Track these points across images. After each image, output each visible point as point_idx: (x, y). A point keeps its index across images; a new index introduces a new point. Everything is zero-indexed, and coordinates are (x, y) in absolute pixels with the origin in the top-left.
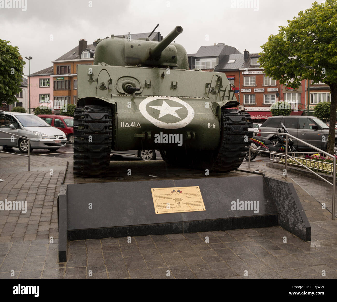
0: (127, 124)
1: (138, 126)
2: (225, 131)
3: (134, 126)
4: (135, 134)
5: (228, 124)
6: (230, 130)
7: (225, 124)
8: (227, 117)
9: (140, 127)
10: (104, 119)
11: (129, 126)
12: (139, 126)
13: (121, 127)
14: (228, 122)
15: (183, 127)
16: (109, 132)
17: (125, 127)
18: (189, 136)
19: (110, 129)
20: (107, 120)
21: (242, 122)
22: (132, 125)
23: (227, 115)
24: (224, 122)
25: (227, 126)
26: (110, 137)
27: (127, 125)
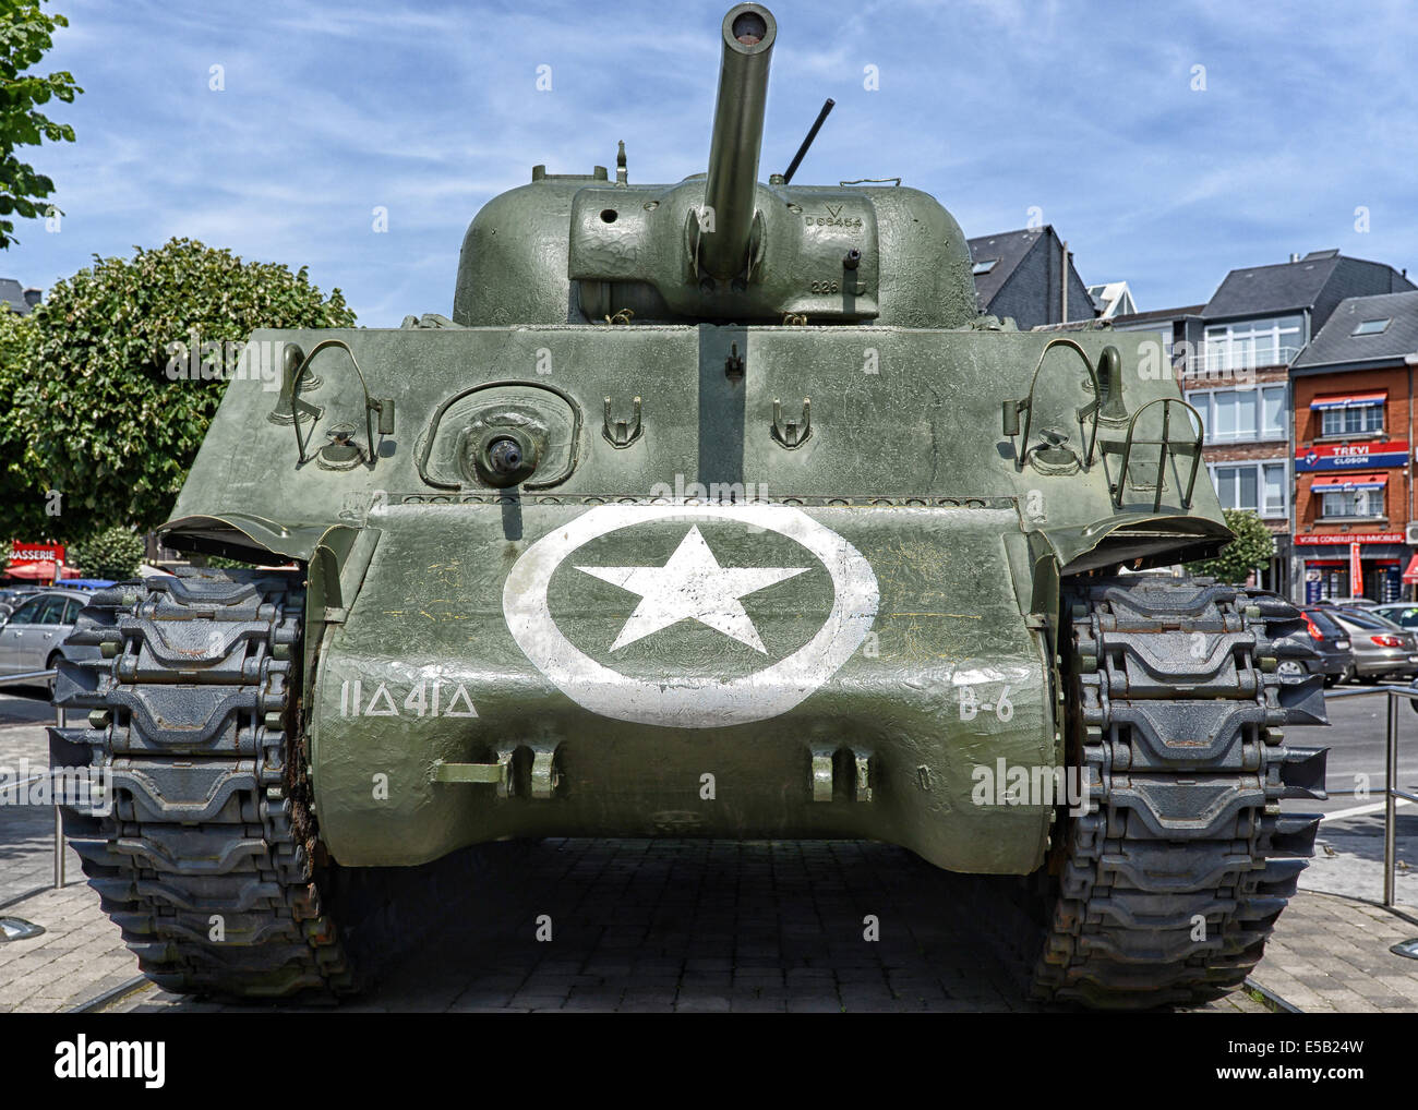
0: (382, 697)
1: (455, 709)
2: (1095, 743)
3: (429, 711)
4: (439, 762)
5: (1115, 695)
6: (1134, 735)
7: (1090, 693)
8: (1110, 638)
9: (473, 713)
10: (236, 663)
11: (394, 711)
12: (461, 705)
13: (344, 714)
14: (1117, 678)
15: (772, 713)
16: (267, 749)
17: (369, 711)
18: (823, 774)
19: (272, 728)
20: (255, 663)
21: (1229, 679)
22: (416, 699)
23: (1117, 629)
24: (1086, 678)
25: (1106, 707)
26: (272, 783)
27: (382, 704)
